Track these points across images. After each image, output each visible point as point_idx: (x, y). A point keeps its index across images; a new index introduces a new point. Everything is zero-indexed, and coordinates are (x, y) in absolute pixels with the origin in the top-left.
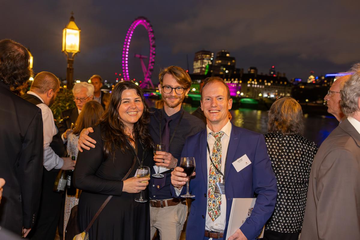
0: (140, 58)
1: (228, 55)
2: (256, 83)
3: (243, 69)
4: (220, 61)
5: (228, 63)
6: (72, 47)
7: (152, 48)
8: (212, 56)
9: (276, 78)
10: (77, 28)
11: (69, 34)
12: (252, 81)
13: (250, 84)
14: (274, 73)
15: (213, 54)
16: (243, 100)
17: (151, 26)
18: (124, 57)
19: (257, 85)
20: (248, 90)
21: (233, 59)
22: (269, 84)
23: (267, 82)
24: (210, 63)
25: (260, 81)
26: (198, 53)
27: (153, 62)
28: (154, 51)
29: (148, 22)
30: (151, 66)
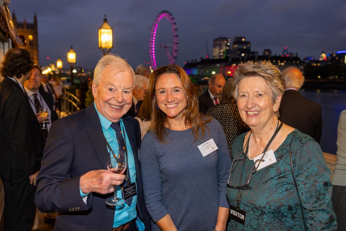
0: (165, 47)
1: (243, 40)
3: (257, 52)
4: (237, 46)
5: (244, 47)
6: (106, 43)
7: (175, 38)
8: (229, 42)
9: (289, 58)
10: (110, 28)
11: (104, 33)
14: (287, 53)
15: (229, 40)
17: (173, 19)
18: (151, 48)
21: (249, 43)
22: (283, 64)
23: (281, 62)
24: (228, 48)
25: (274, 61)
26: (215, 40)
27: (176, 51)
28: (178, 40)
29: (171, 15)
30: (175, 55)
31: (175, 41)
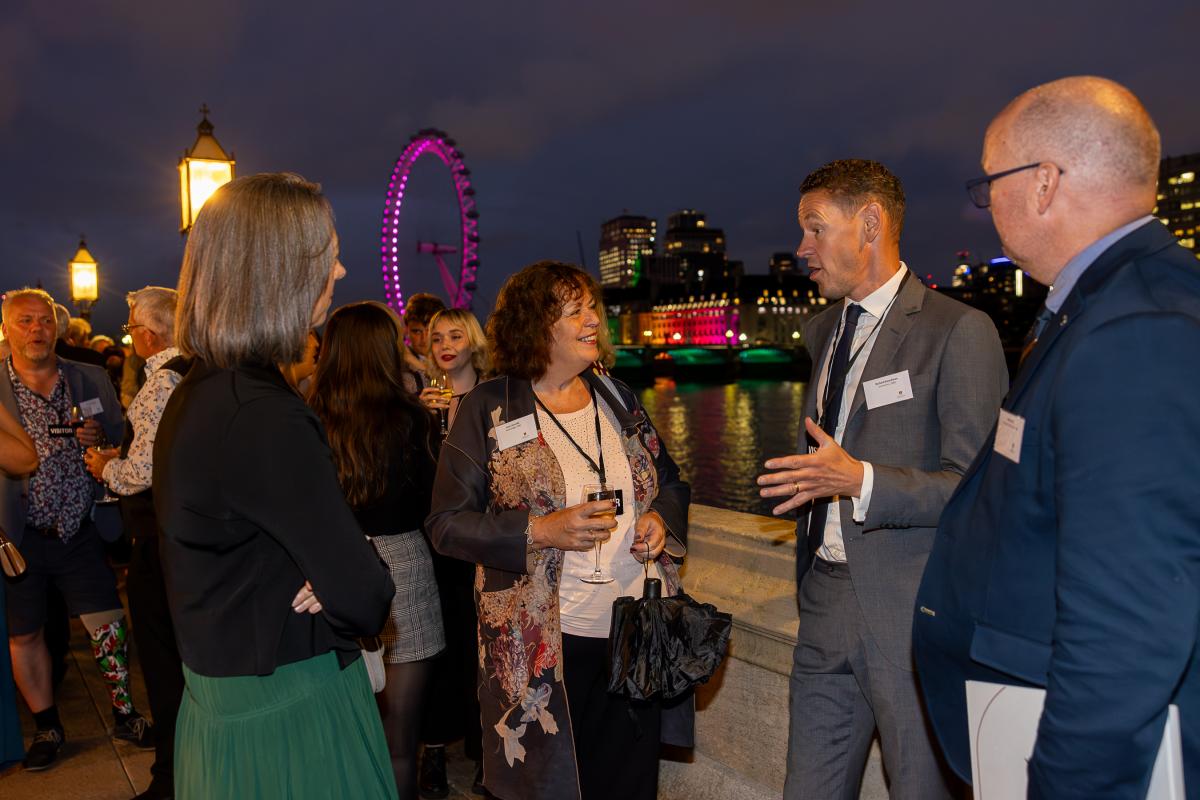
1: (700, 223)
2: (783, 301)
4: (678, 245)
5: (702, 247)
7: (467, 220)
8: (654, 231)
12: (770, 297)
13: (764, 305)
15: (654, 224)
16: (745, 355)
17: (458, 156)
19: (786, 306)
20: (762, 322)
21: (719, 233)
24: (648, 252)
25: (795, 294)
26: (608, 225)
27: (473, 264)
28: (476, 229)
29: (450, 143)
30: (469, 276)
31: (468, 230)
